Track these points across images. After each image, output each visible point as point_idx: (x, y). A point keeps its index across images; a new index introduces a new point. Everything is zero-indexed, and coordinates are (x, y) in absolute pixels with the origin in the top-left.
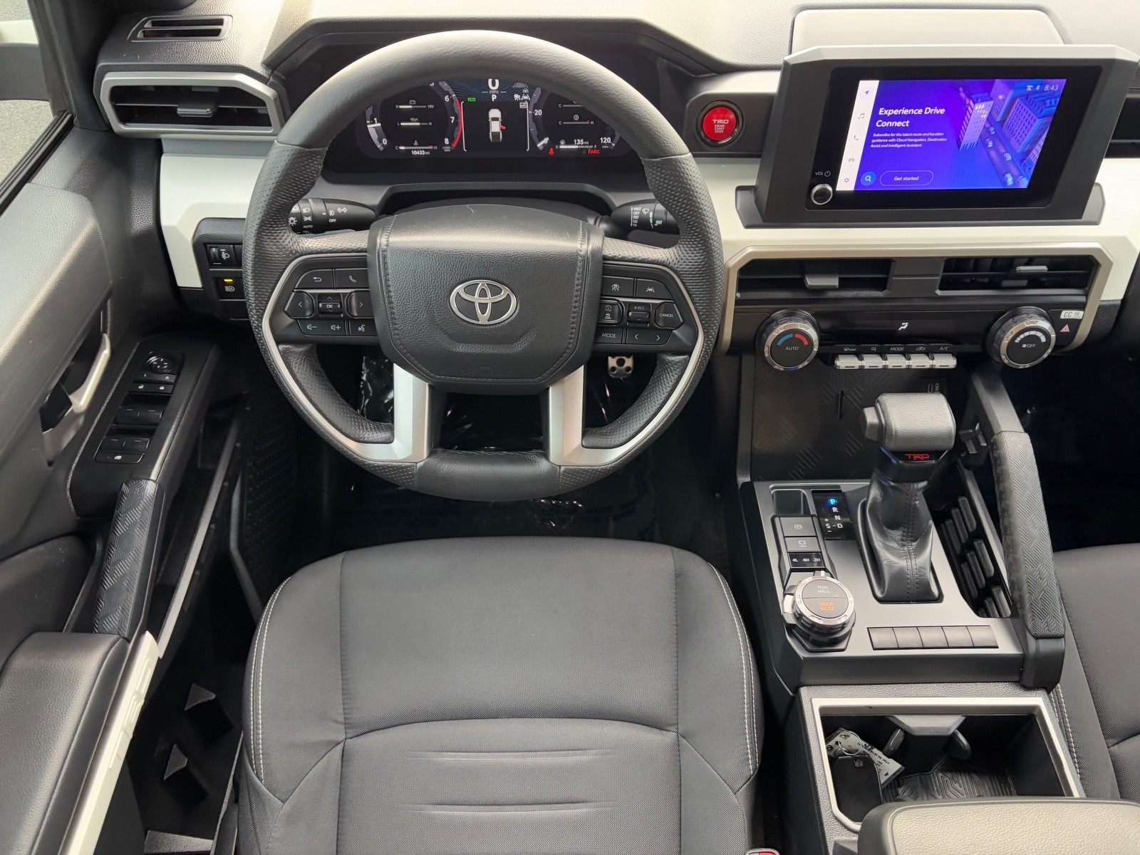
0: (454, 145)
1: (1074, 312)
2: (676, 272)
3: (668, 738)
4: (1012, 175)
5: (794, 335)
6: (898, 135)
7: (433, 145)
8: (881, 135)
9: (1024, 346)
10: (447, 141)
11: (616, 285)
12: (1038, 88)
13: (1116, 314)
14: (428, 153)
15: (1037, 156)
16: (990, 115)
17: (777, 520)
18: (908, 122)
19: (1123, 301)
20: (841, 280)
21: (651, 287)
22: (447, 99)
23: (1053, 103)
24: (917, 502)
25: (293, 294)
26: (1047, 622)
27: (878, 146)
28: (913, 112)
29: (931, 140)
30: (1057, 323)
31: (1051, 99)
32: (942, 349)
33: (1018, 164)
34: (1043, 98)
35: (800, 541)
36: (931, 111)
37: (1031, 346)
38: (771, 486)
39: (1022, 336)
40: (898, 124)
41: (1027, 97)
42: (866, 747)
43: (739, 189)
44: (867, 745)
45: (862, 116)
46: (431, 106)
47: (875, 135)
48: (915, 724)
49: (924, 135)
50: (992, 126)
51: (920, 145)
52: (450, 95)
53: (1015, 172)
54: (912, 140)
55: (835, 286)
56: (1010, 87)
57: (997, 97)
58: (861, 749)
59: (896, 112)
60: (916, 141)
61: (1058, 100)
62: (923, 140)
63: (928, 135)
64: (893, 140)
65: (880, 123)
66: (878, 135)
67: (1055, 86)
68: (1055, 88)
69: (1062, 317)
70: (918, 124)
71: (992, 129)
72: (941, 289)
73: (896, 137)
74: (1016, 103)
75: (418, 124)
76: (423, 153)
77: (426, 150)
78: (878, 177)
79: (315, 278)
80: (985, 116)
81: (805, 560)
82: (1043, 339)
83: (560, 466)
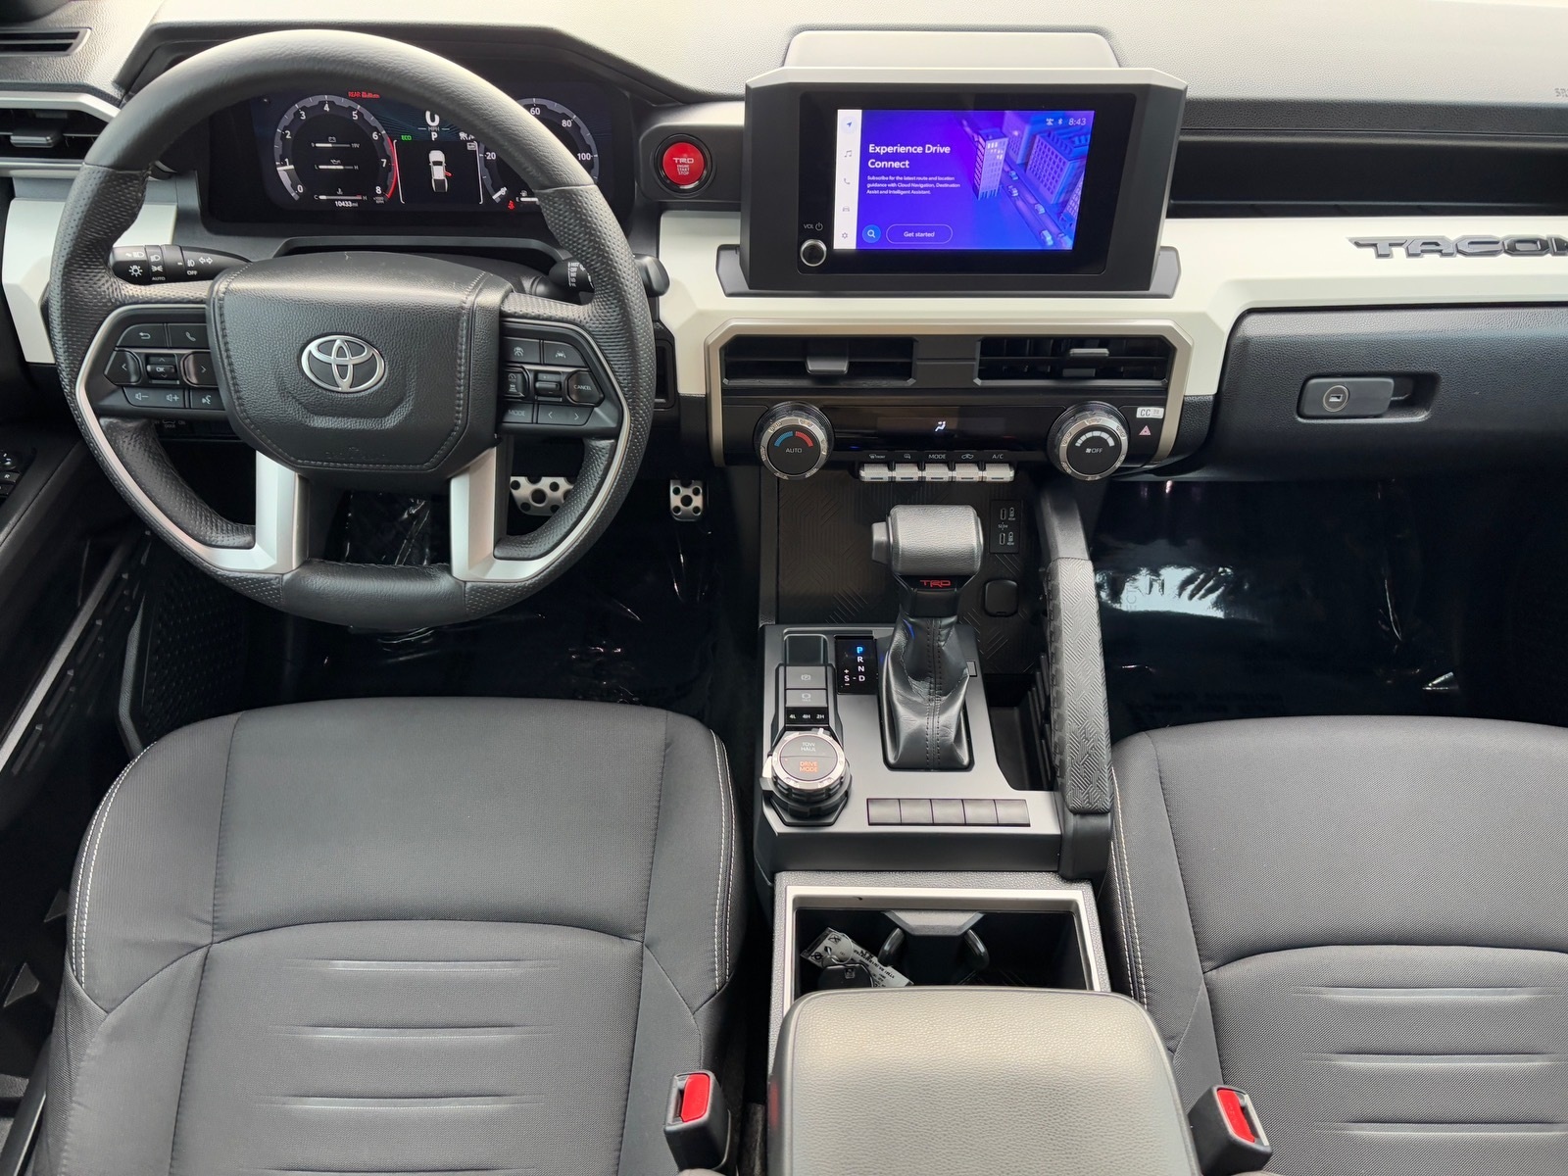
0: (388, 196)
1: (1152, 409)
2: (589, 333)
3: (631, 947)
4: (1051, 233)
5: (794, 434)
6: (898, 178)
7: (362, 195)
8: (877, 178)
9: (1088, 451)
10: (378, 190)
11: (518, 349)
12: (1060, 122)
13: (1209, 413)
14: (356, 205)
15: (1077, 208)
16: (1007, 155)
17: (781, 669)
18: (907, 162)
19: (1218, 396)
20: (851, 365)
21: (561, 352)
22: (375, 136)
23: (1083, 142)
24: (942, 643)
25: (115, 353)
26: (1088, 793)
27: (876, 192)
28: (912, 150)
29: (941, 186)
30: (1131, 424)
31: (1079, 136)
32: (994, 456)
33: (1055, 217)
34: (1072, 135)
35: (803, 694)
36: (933, 149)
37: (1097, 450)
38: (785, 631)
39: (1083, 438)
40: (896, 165)
41: (1048, 133)
42: (863, 955)
43: (722, 248)
44: (864, 952)
45: (849, 153)
46: (356, 145)
47: (869, 178)
48: (915, 921)
49: (930, 179)
50: (1012, 170)
51: (928, 192)
52: (378, 132)
53: (1054, 229)
54: (917, 185)
55: (843, 371)
56: (1026, 120)
57: (1011, 134)
58: (858, 958)
59: (890, 149)
60: (922, 186)
61: (1089, 137)
62: (931, 185)
63: (935, 179)
64: (893, 185)
65: (873, 164)
66: (873, 178)
67: (1082, 120)
68: (1082, 121)
69: (1138, 415)
70: (921, 166)
71: (1013, 173)
72: (981, 378)
73: (896, 182)
74: (1037, 140)
75: (341, 167)
76: (350, 204)
77: (353, 201)
78: (883, 234)
79: (142, 334)
80: (1001, 157)
81: (805, 716)
82: (1111, 442)
83: (465, 582)
